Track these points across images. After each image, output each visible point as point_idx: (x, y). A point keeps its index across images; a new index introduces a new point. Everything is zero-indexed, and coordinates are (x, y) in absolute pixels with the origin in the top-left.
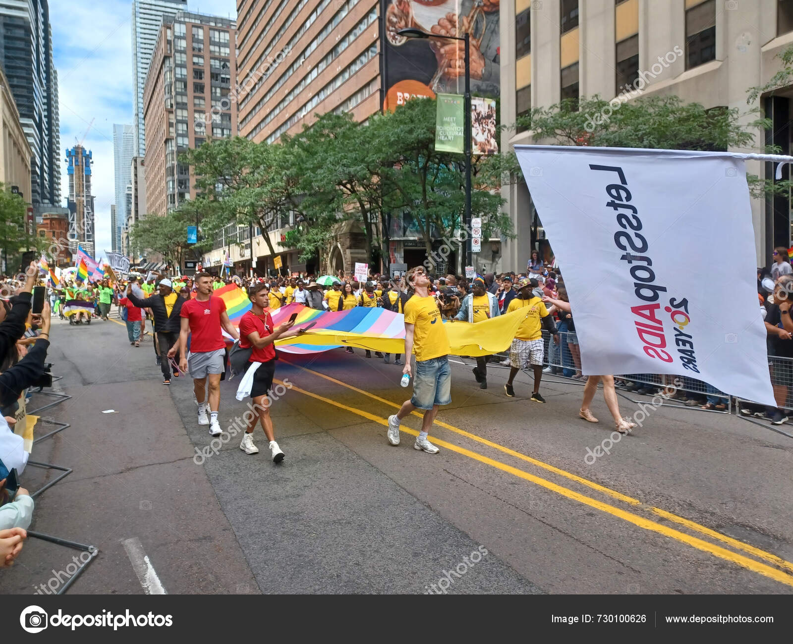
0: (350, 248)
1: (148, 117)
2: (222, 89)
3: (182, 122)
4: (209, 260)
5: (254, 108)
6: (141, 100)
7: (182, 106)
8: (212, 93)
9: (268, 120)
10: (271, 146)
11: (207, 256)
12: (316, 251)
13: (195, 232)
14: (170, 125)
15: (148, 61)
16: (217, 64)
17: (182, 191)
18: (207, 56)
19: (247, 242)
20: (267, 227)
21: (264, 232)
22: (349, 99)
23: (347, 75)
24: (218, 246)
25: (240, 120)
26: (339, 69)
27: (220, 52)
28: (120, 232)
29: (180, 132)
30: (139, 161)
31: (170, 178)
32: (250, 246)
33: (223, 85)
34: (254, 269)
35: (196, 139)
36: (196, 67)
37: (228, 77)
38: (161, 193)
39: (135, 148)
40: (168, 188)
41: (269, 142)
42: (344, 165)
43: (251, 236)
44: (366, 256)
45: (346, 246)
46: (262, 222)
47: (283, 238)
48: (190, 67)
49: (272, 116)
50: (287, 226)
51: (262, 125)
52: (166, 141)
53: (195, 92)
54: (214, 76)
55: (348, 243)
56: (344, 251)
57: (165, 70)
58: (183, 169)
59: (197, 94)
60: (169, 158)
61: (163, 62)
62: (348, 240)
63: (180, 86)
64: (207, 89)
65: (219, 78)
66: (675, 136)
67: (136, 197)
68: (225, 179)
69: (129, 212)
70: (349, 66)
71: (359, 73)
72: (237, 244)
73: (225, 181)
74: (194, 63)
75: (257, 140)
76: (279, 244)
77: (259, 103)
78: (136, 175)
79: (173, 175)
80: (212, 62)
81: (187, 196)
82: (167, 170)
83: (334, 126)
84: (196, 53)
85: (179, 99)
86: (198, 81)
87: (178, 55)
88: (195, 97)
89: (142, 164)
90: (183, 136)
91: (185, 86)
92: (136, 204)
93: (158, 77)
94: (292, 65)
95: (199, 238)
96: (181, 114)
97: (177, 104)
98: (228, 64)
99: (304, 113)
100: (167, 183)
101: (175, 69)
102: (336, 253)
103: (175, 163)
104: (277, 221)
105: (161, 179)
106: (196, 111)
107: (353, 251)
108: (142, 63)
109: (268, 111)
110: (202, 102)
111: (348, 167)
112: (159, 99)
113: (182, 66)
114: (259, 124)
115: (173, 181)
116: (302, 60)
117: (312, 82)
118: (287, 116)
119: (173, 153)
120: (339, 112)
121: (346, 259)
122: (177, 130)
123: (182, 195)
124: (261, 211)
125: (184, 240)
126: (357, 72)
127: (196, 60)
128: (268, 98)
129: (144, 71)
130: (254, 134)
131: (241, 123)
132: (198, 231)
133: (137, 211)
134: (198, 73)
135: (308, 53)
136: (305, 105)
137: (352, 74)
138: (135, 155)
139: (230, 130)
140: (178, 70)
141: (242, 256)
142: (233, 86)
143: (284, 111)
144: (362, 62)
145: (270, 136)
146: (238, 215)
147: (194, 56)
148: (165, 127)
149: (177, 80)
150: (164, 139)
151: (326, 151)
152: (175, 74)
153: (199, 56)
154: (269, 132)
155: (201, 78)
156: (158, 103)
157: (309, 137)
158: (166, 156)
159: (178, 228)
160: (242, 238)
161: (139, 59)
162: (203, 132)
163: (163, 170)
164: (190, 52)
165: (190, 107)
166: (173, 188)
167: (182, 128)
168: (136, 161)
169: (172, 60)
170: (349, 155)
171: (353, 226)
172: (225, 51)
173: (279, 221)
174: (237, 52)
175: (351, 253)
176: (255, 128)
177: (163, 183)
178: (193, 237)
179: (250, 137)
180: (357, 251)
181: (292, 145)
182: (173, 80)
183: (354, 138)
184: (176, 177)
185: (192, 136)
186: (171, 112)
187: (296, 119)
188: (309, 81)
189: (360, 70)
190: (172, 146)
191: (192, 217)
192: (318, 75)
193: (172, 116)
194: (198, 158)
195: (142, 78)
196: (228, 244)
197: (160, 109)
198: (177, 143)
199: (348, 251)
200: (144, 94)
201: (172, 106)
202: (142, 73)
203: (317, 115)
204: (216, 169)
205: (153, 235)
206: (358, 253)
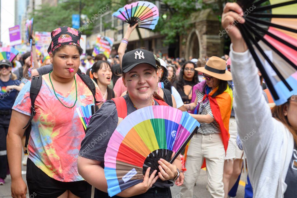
0: (206, 33)
12: (178, 37)
13: (78, 19)
19: (119, 28)
24: (97, 31)
28: (20, 19)
32: (122, 32)
44: (219, 41)
45: (203, 32)
55: (204, 29)
56: (201, 36)
62: (205, 26)
72: (112, 30)
95: (81, 24)
102: (194, 38)
107: (208, 36)
121: (202, 43)
133: (34, 3)
141: (116, 40)
146: (113, 5)
159: (65, 16)
160: (116, 24)
171: (209, 15)
175: (207, 38)
178: (76, 24)
180: (212, 36)
196: (105, 29)
199: (205, 37)
205: (45, 21)
206: (213, 39)
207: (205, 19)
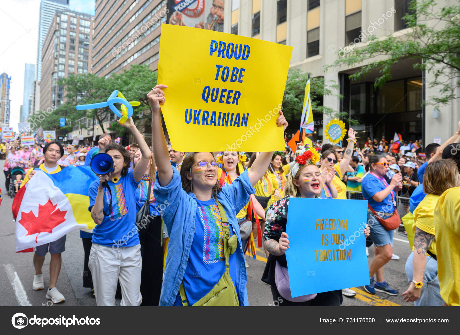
1: (43, 61)
2: (84, 49)
3: (62, 64)
4: (71, 136)
5: (101, 60)
6: (41, 52)
7: (63, 56)
8: (79, 51)
9: (107, 66)
10: (107, 79)
11: (70, 134)
13: (64, 121)
14: (56, 65)
15: (46, 32)
16: (82, 37)
17: (59, 99)
18: (78, 32)
19: (91, 127)
20: (103, 120)
21: (100, 122)
22: (149, 58)
23: (149, 47)
24: (77, 129)
25: (92, 65)
26: (145, 44)
27: (84, 31)
29: (60, 69)
30: (37, 83)
31: (53, 92)
32: (93, 130)
33: (85, 47)
34: (94, 142)
35: (69, 74)
36: (71, 37)
37: (88, 43)
38: (48, 100)
39: (36, 76)
40: (52, 98)
41: (107, 77)
42: (143, 90)
43: (94, 124)
46: (100, 118)
47: (111, 126)
48: (69, 37)
49: (109, 64)
50: (113, 120)
51: (104, 68)
52: (53, 74)
53: (70, 49)
54: (81, 42)
55: (144, 130)
57: (54, 37)
58: (61, 89)
59: (72, 51)
60: (54, 82)
61: (54, 33)
62: (144, 129)
63: (62, 46)
64: (76, 48)
65: (83, 43)
66: (299, 88)
67: (34, 102)
68: (82, 95)
69: (30, 109)
70: (150, 43)
71: (155, 47)
72: (86, 128)
73: (82, 96)
74: (71, 36)
75: (100, 75)
76: (108, 129)
77: (103, 58)
78: (35, 90)
79: (55, 91)
80: (80, 35)
81: (62, 102)
82: (52, 88)
83: (139, 71)
84: (72, 30)
85: (61, 52)
86: (72, 44)
87: (62, 30)
88: (70, 52)
89: (39, 84)
90: (62, 71)
91: (65, 46)
92: (34, 105)
93: (51, 41)
94: (121, 40)
95: (66, 124)
96: (62, 60)
97: (60, 55)
98: (88, 37)
99: (125, 64)
100: (52, 95)
101: (60, 37)
103: (56, 85)
104: (108, 118)
105: (48, 93)
106: (70, 59)
108: (43, 33)
109: (108, 61)
110: (73, 55)
111: (145, 91)
112: (50, 52)
113: (63, 36)
114: (102, 68)
115: (55, 94)
116: (126, 38)
117: (131, 49)
118: (117, 65)
119: (55, 79)
120: (143, 65)
122: (58, 68)
123: (59, 101)
124: (100, 112)
125: (58, 125)
126: (154, 46)
127: (71, 33)
128: (108, 55)
129: (44, 37)
130: (99, 73)
131: (93, 67)
132: (66, 120)
133: (34, 109)
134: (73, 41)
135: (130, 35)
136: (127, 60)
137: (151, 46)
138: (35, 79)
139: (87, 70)
140: (62, 38)
141: (88, 134)
142: (90, 48)
143: (116, 63)
144: (156, 41)
145: (108, 74)
146: (87, 113)
147: (71, 31)
148: (52, 66)
149: (61, 43)
150: (51, 72)
151: (134, 83)
152: (60, 40)
153: (73, 32)
154: (107, 72)
155: (73, 43)
156: (49, 54)
157: (126, 76)
158: (52, 81)
159: (56, 118)
160: (89, 125)
161: (41, 31)
162: (72, 70)
163: (50, 89)
164: (69, 29)
165: (67, 57)
166: (55, 98)
167: (61, 67)
168: (35, 83)
169: (58, 32)
170: (146, 85)
171: (146, 122)
172: (87, 31)
173: (109, 118)
174: (93, 31)
175: (145, 135)
176: (100, 70)
177: (50, 95)
178: (63, 124)
179: (97, 74)
181: (117, 79)
182: (58, 43)
183: (149, 77)
184: (56, 92)
185: (67, 72)
186: (56, 59)
187: (121, 67)
188: (129, 48)
189: (156, 45)
190: (55, 76)
191: (64, 113)
192: (135, 46)
193: (56, 61)
194: (68, 83)
195: (43, 41)
196: (82, 128)
197: (51, 57)
198: (58, 75)
200: (43, 49)
201: (57, 56)
202: (43, 38)
203: (131, 65)
204: (77, 89)
206: (148, 135)
207: (144, 124)
